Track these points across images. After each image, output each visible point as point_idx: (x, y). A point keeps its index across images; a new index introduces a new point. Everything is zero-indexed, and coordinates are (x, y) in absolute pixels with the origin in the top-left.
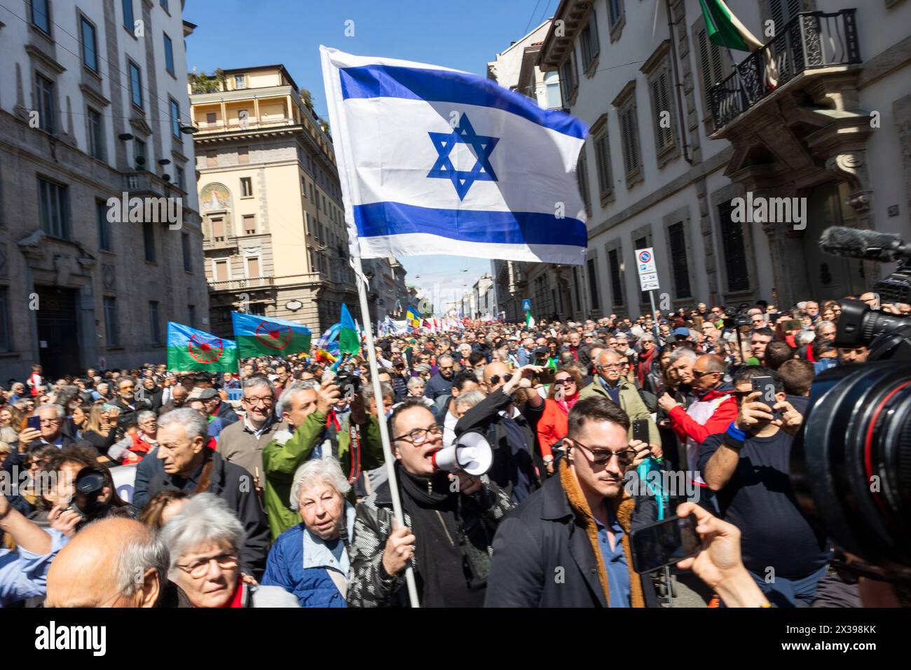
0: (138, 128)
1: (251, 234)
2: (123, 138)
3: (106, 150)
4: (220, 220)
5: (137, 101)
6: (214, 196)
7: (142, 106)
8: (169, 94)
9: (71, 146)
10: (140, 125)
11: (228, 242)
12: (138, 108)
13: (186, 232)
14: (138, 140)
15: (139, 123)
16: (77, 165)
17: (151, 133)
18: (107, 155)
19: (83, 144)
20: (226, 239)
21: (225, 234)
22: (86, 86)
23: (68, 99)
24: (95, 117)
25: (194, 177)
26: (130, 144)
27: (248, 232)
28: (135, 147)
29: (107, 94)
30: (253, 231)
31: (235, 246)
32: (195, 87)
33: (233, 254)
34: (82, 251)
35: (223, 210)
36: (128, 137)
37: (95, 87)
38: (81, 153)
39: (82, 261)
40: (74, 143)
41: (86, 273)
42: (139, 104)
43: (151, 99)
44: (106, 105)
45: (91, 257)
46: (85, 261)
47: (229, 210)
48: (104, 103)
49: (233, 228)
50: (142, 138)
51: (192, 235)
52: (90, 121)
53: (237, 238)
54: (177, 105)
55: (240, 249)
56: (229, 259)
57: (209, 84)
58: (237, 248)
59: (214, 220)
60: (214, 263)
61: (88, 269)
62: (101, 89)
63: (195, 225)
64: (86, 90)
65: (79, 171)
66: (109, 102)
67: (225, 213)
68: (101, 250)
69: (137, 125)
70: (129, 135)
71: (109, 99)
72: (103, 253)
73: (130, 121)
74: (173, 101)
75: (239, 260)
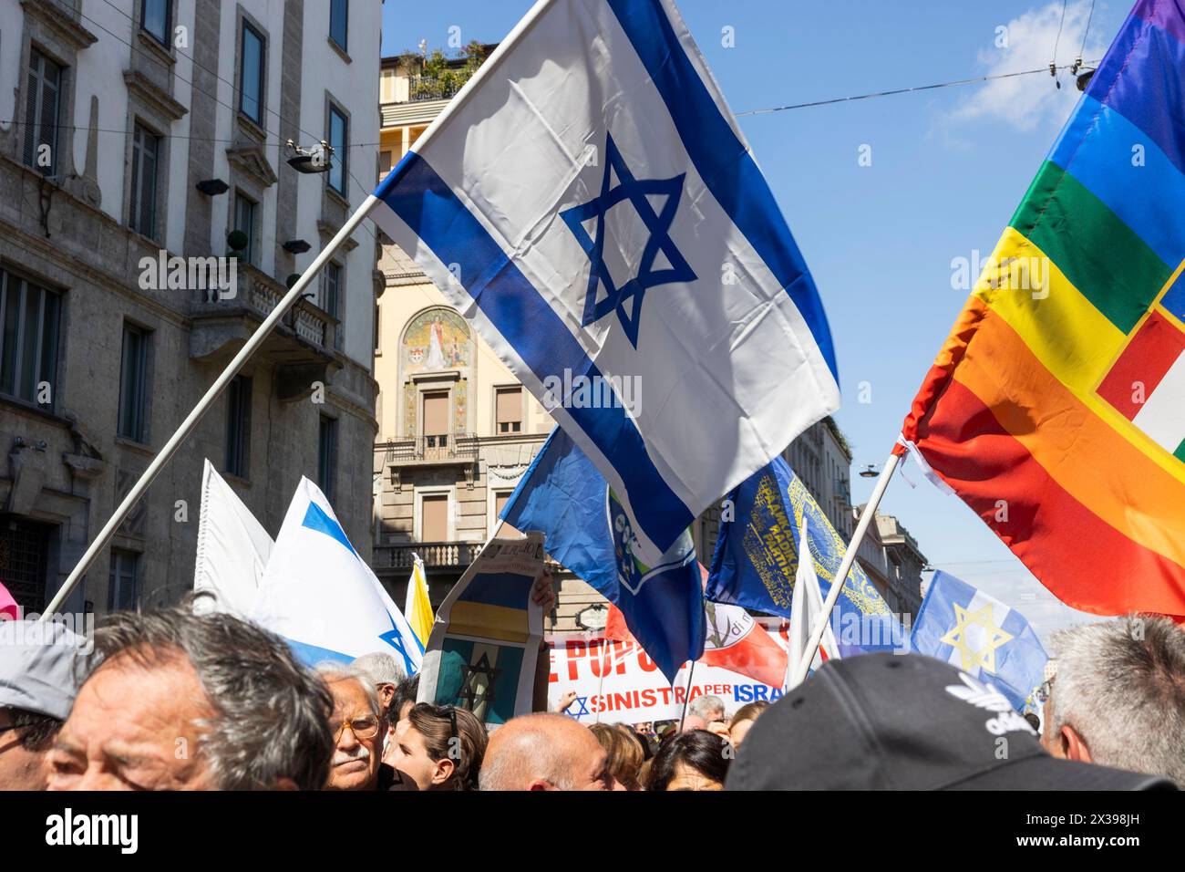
0: (245, 169)
1: (511, 432)
2: (207, 188)
3: (164, 216)
4: (443, 394)
5: (250, 109)
6: (434, 337)
7: (260, 122)
8: (328, 93)
9: (88, 205)
10: (251, 161)
11: (456, 449)
12: (250, 124)
13: (331, 412)
14: (240, 194)
15: (248, 159)
16: (93, 246)
17: (273, 179)
18: (164, 225)
19: (113, 201)
20: (450, 440)
21: (450, 430)
22: (138, 75)
23: (95, 101)
24: (148, 141)
25: (369, 287)
26: (221, 203)
27: (505, 426)
28: (233, 211)
29: (182, 93)
30: (517, 426)
31: (470, 459)
32: (419, 84)
33: (463, 478)
34: (76, 439)
35: (452, 371)
36: (219, 187)
37: (158, 78)
38: (106, 219)
39: (76, 461)
40: (95, 198)
41: (78, 489)
42: (254, 116)
43: (284, 104)
44: (177, 117)
45: (96, 455)
46: (79, 462)
47: (465, 372)
48: (176, 111)
49: (470, 415)
50: (250, 190)
51: (346, 421)
52: (136, 151)
53: (476, 439)
54: (345, 119)
55: (482, 469)
56: (452, 490)
57: (449, 78)
58: (476, 465)
59: (429, 395)
60: (418, 499)
61: (86, 482)
62: (171, 83)
63: (361, 400)
64: (135, 82)
65: (96, 259)
66: (184, 111)
67: (456, 378)
68: (121, 441)
69: (242, 162)
70: (218, 181)
71: (186, 103)
72: (126, 447)
73: (229, 152)
74: (335, 110)
75: (475, 494)
